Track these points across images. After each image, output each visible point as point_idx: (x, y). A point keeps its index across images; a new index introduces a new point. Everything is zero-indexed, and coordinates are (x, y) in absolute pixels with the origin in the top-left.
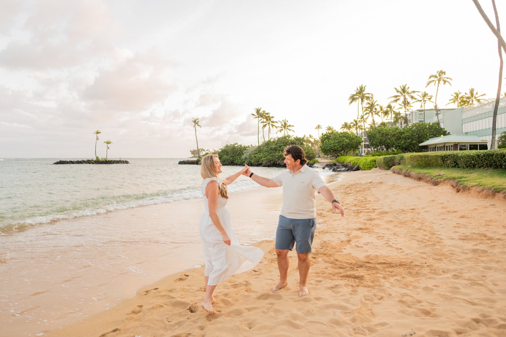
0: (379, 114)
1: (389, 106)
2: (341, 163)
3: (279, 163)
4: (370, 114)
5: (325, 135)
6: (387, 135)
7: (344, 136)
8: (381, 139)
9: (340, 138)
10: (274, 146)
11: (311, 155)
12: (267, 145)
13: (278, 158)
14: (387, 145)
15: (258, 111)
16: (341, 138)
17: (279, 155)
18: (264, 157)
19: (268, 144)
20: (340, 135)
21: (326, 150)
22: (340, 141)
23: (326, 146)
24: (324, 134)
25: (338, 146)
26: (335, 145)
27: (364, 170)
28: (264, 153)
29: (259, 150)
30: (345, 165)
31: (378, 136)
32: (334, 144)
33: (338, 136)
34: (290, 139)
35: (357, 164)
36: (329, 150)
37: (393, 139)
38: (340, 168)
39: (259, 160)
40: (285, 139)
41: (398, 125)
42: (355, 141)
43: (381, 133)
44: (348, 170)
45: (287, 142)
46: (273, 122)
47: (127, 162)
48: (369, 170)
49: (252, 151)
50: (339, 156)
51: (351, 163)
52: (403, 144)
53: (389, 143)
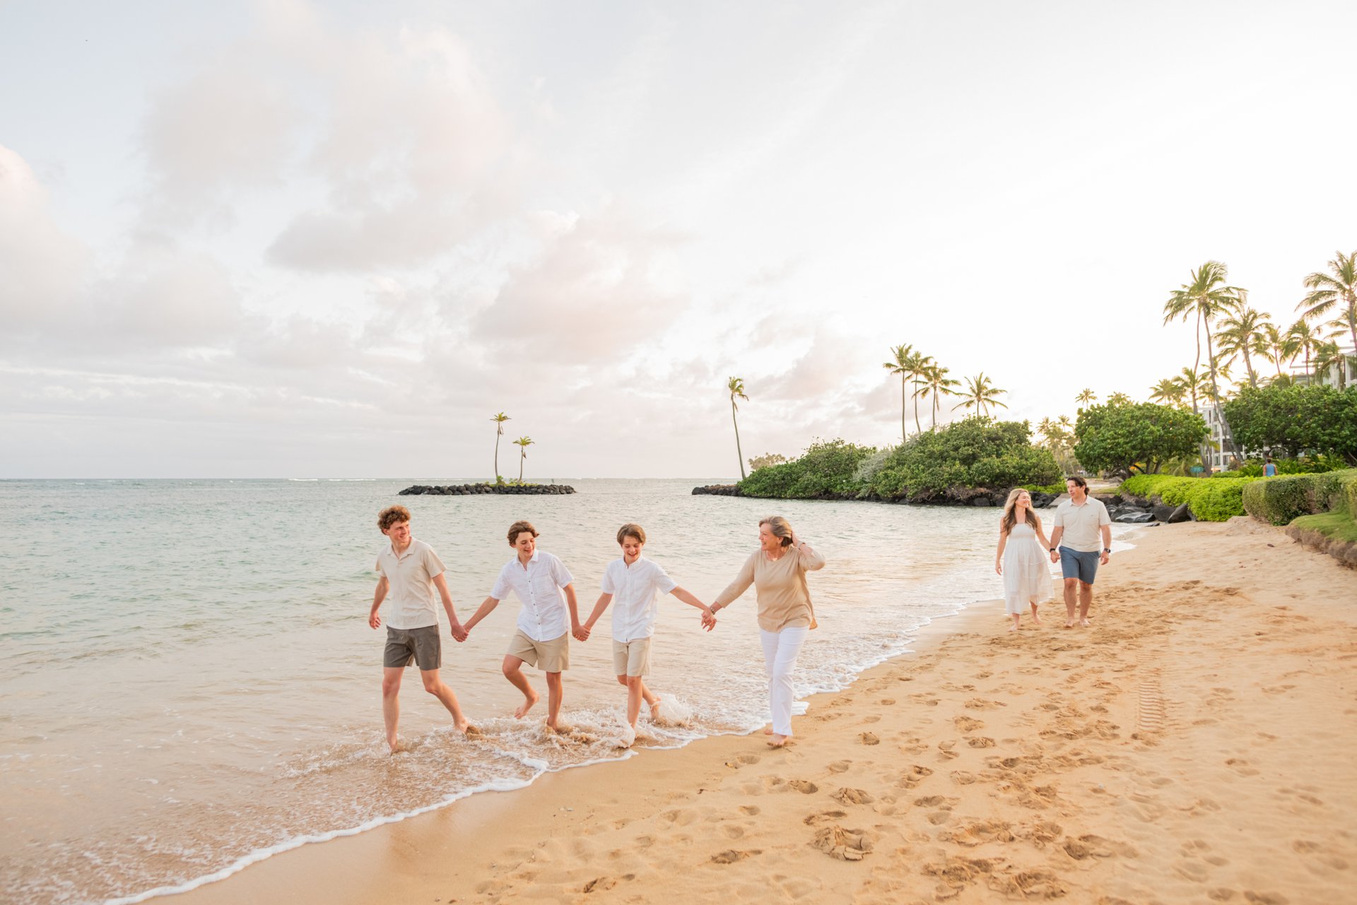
0: (1267, 351)
1: (1300, 328)
2: (1138, 496)
3: (952, 495)
4: (1240, 352)
5: (1088, 414)
6: (1292, 410)
7: (1147, 417)
8: (1269, 425)
9: (1134, 423)
10: (939, 448)
11: (1049, 473)
12: (920, 444)
13: (951, 479)
14: (1293, 439)
15: (902, 355)
16: (1137, 421)
17: (953, 471)
18: (911, 479)
19: (924, 440)
20: (1133, 411)
21: (1088, 456)
22: (1134, 431)
23: (1091, 444)
24: (1084, 411)
25: (1127, 447)
26: (1118, 443)
27: (1202, 520)
28: (912, 467)
29: (900, 458)
30: (1145, 502)
31: (1259, 413)
32: (1115, 439)
33: (1128, 416)
34: (986, 427)
35: (1181, 501)
36: (1099, 457)
37: (1312, 423)
38: (1126, 512)
39: (897, 484)
40: (970, 429)
41: (1332, 380)
42: (1184, 430)
43: (1272, 403)
44: (1152, 519)
45: (978, 435)
46: (946, 383)
47: (569, 490)
48: (1220, 521)
49: (880, 462)
50: (1131, 474)
51: (1164, 496)
52: (1347, 437)
53: (1298, 436)
